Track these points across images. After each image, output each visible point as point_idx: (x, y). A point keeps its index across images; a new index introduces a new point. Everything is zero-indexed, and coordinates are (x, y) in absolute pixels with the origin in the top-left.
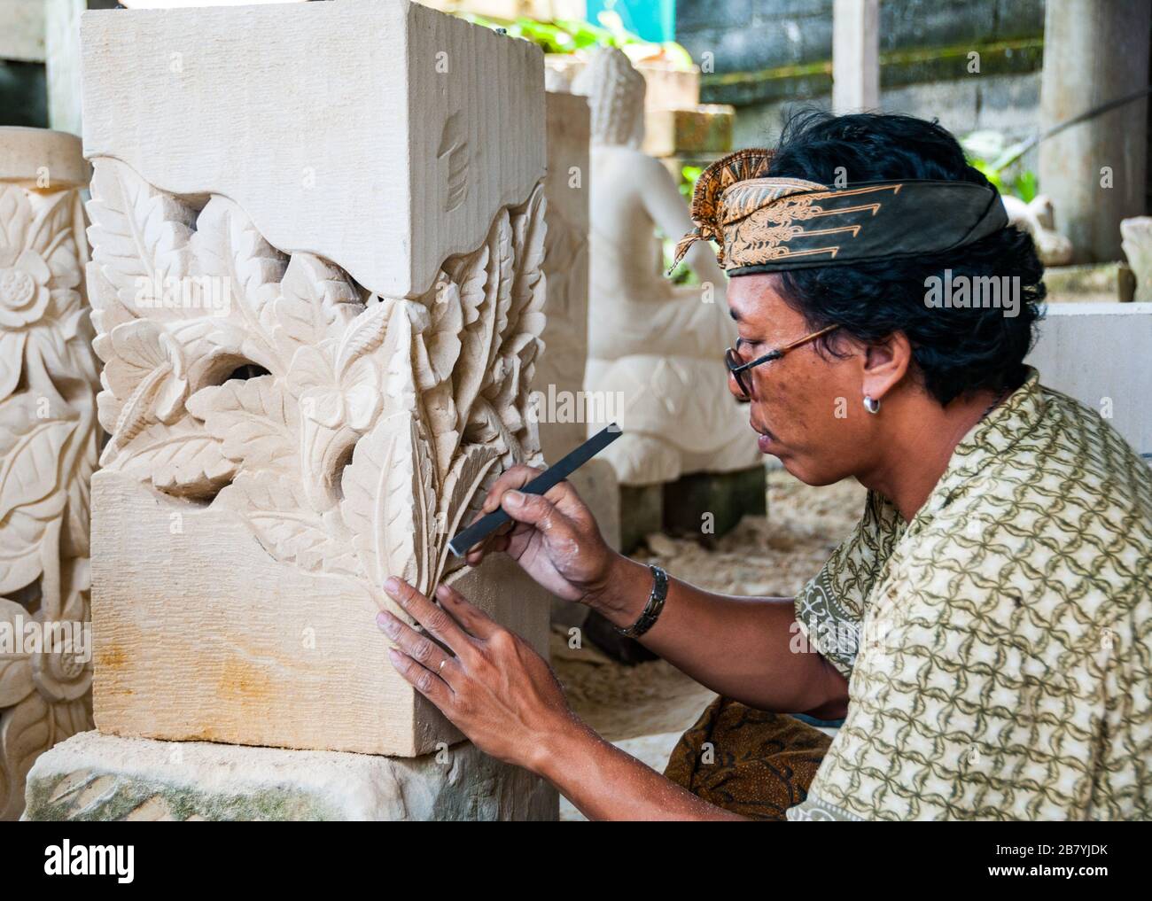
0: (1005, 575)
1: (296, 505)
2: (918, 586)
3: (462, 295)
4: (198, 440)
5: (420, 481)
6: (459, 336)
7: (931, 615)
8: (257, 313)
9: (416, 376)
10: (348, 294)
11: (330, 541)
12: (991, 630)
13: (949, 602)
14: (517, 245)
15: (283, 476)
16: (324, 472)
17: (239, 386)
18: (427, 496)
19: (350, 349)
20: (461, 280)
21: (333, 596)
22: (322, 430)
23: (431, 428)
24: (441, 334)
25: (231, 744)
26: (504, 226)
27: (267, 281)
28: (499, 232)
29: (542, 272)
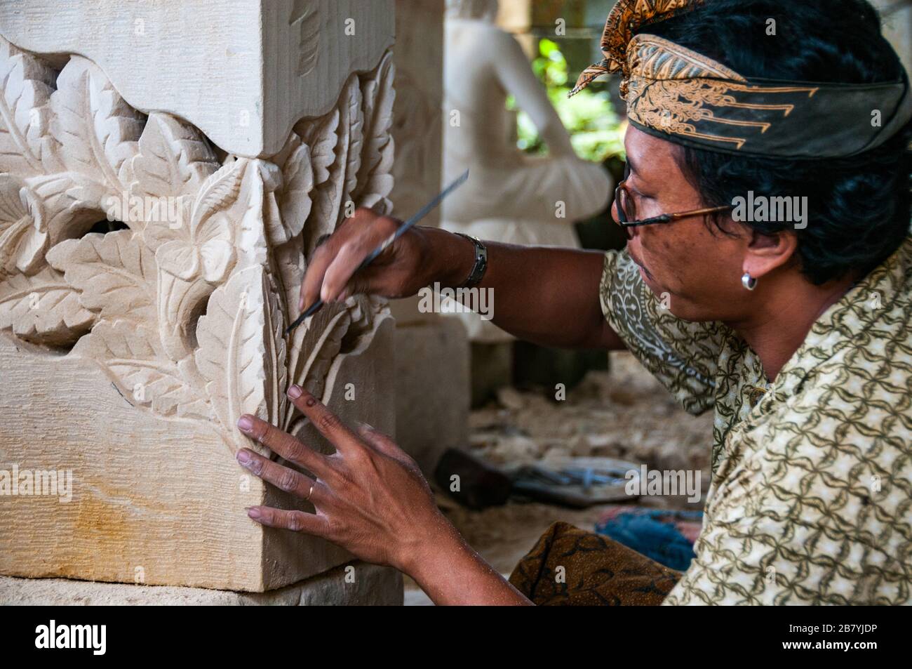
0: (854, 474)
1: (153, 353)
2: (772, 480)
3: (313, 156)
4: (58, 291)
5: (271, 331)
6: (310, 194)
7: (782, 509)
8: (115, 170)
9: (268, 231)
10: (204, 153)
11: (185, 387)
12: (838, 527)
13: (799, 498)
14: (366, 110)
15: (141, 325)
16: (179, 322)
17: (98, 239)
18: (278, 345)
19: (205, 205)
20: (313, 142)
21: (187, 439)
22: (178, 281)
23: (282, 281)
24: (293, 192)
25: (87, 581)
26: (354, 91)
27: (125, 139)
28: (349, 97)
29: (390, 136)
